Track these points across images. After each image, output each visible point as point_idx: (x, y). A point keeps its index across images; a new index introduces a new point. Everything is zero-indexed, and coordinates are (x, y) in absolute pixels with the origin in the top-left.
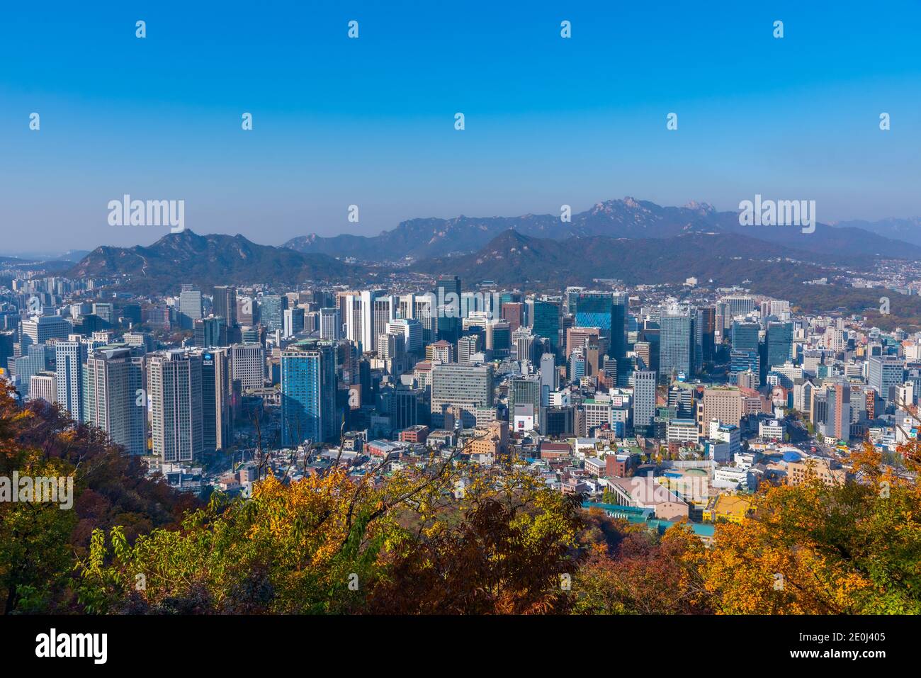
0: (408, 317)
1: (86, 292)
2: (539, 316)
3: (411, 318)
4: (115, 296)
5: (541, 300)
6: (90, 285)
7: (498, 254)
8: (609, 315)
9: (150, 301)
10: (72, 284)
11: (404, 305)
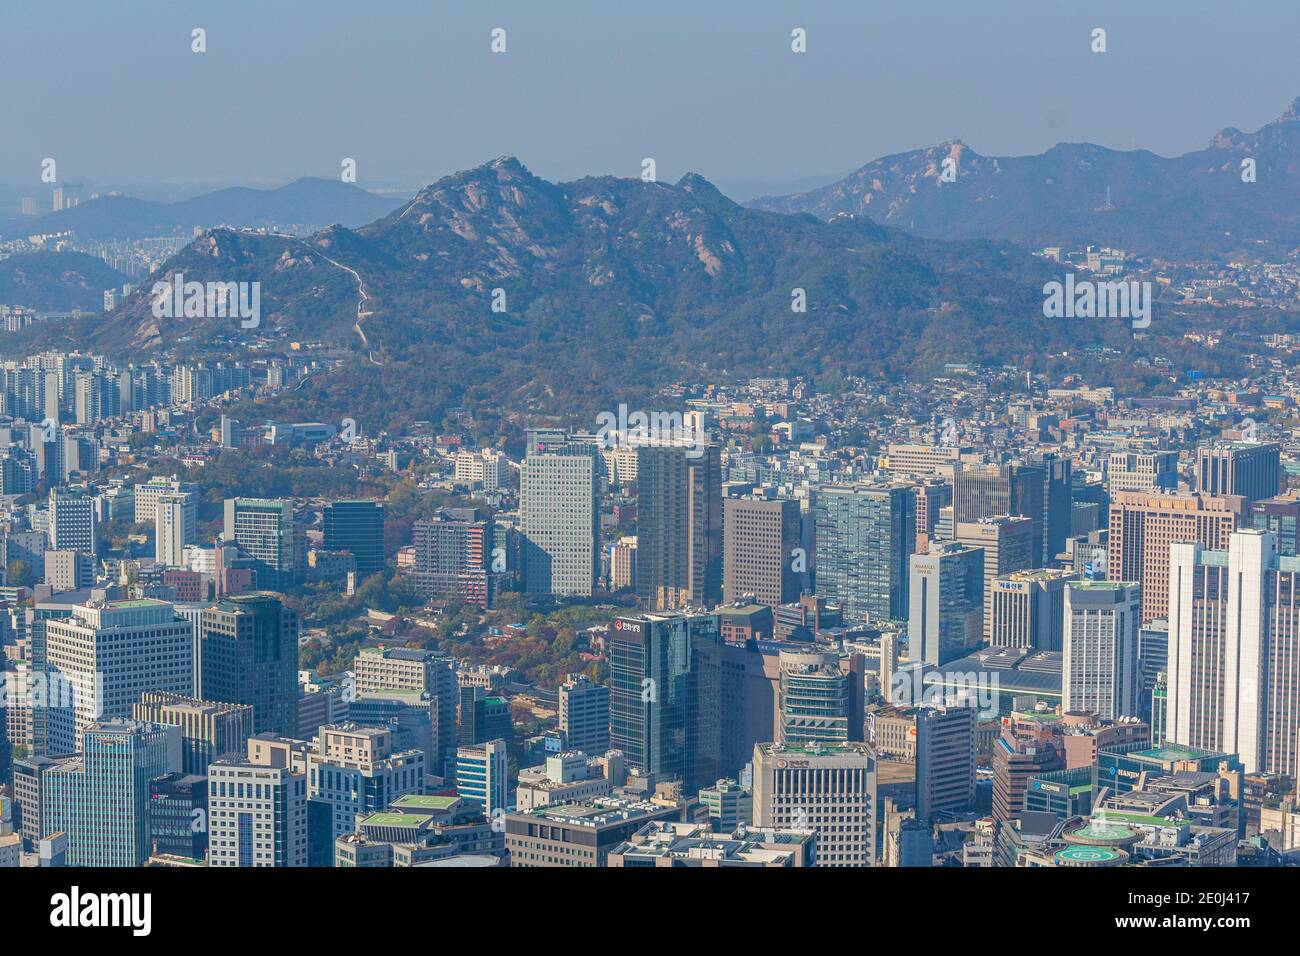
1: (174, 420)
4: (271, 437)
6: (182, 385)
9: (390, 458)
10: (124, 384)
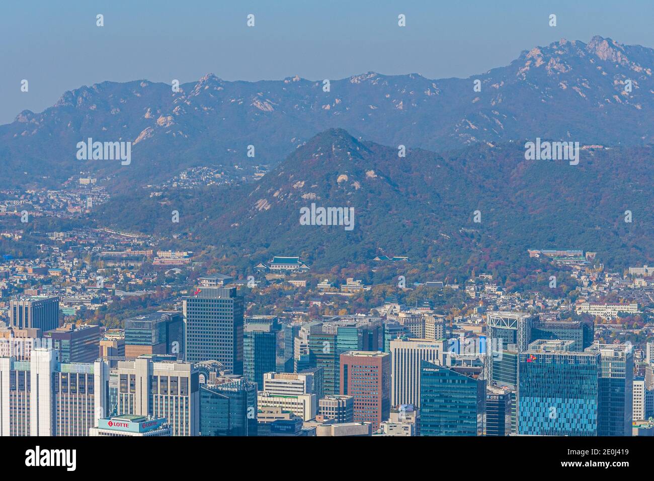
0: (138, 413)
2: (432, 400)
3: (145, 413)
5: (437, 363)
7: (307, 189)
8: (593, 403)
11: (128, 381)
